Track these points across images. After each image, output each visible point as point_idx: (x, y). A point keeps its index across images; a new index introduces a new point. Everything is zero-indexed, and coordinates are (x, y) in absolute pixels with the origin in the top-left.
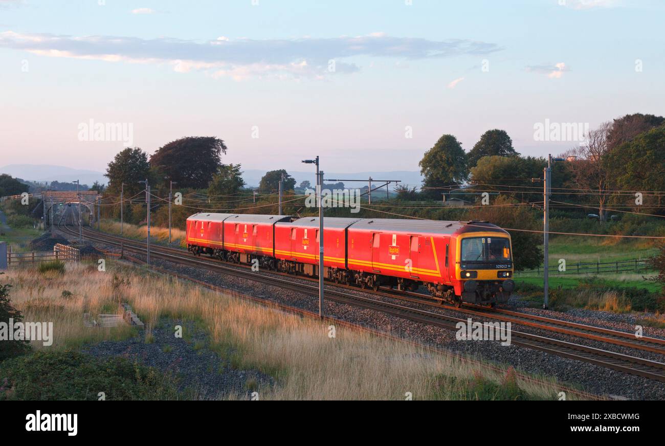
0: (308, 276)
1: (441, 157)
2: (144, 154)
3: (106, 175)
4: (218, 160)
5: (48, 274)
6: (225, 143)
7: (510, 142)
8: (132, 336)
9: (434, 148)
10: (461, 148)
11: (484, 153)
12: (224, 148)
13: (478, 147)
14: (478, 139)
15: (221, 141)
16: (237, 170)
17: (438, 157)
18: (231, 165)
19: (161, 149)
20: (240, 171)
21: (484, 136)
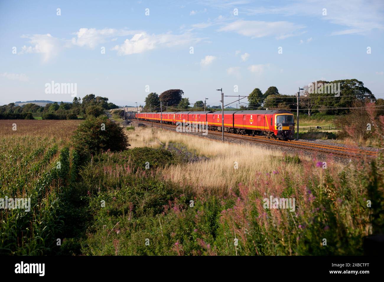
0: (219, 131)
1: (255, 96)
2: (157, 95)
3: (145, 101)
4: (181, 97)
5: (130, 130)
6: (183, 91)
7: (278, 90)
8: (160, 148)
9: (252, 93)
10: (261, 93)
11: (269, 94)
12: (183, 93)
13: (267, 92)
14: (267, 90)
15: (182, 91)
16: (188, 100)
17: (254, 96)
18: (186, 98)
19: (162, 93)
20: (189, 100)
21: (269, 89)
